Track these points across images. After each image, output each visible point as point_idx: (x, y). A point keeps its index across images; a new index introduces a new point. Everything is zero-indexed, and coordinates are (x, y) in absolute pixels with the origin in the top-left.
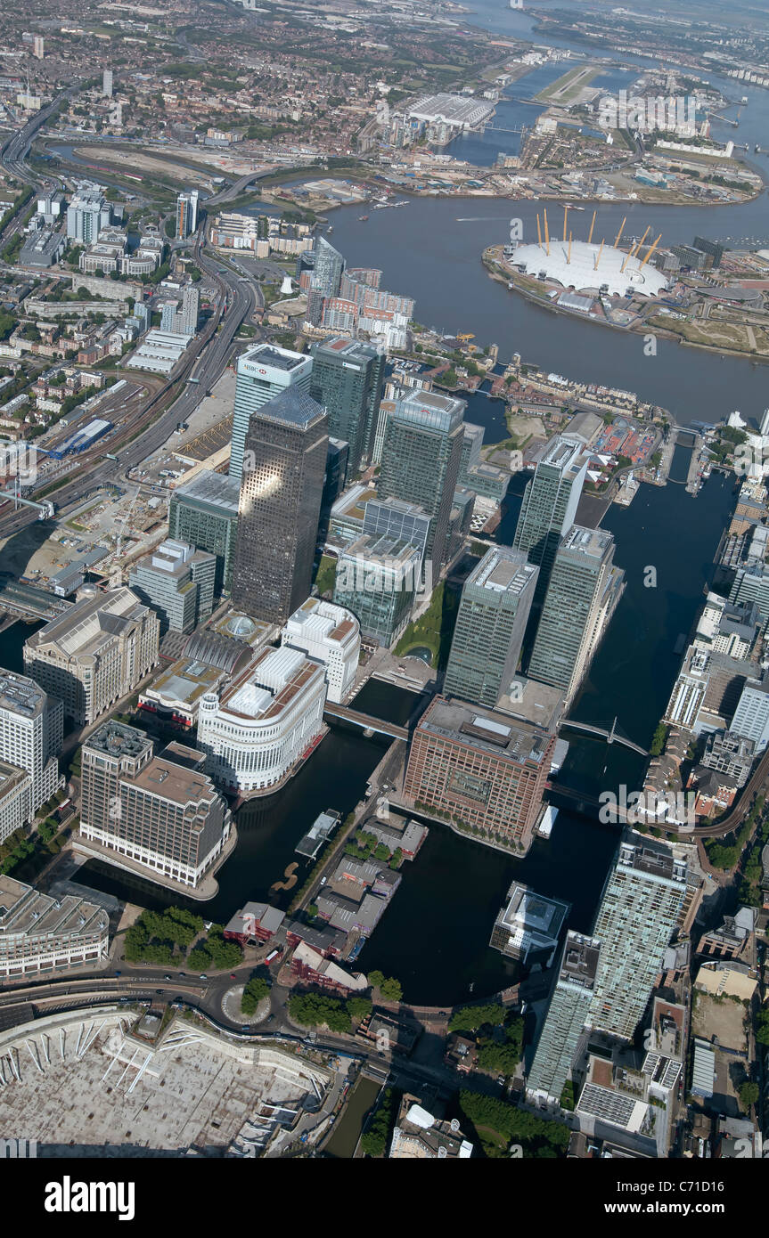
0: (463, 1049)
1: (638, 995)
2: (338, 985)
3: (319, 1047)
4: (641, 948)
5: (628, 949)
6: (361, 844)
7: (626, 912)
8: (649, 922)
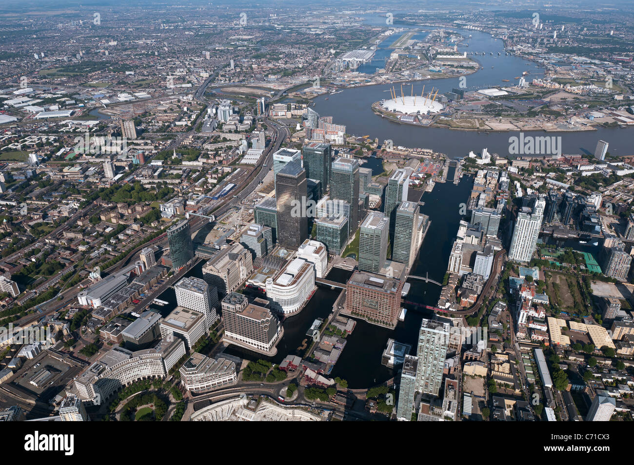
0: (372, 404)
1: (438, 378)
2: (323, 384)
3: (316, 407)
4: (435, 359)
5: (431, 360)
6: (331, 330)
7: (428, 345)
8: (437, 349)
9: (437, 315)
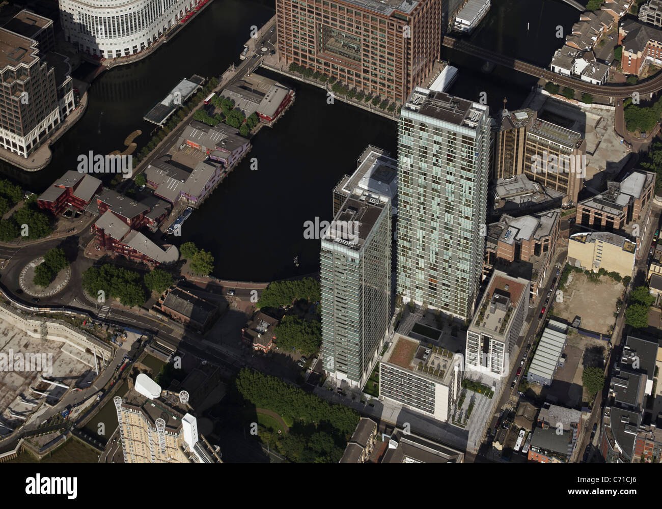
0: (264, 327)
1: (460, 266)
2: (144, 257)
3: (107, 321)
4: (449, 209)
6: (218, 111)
8: (449, 177)
9: (544, 92)
